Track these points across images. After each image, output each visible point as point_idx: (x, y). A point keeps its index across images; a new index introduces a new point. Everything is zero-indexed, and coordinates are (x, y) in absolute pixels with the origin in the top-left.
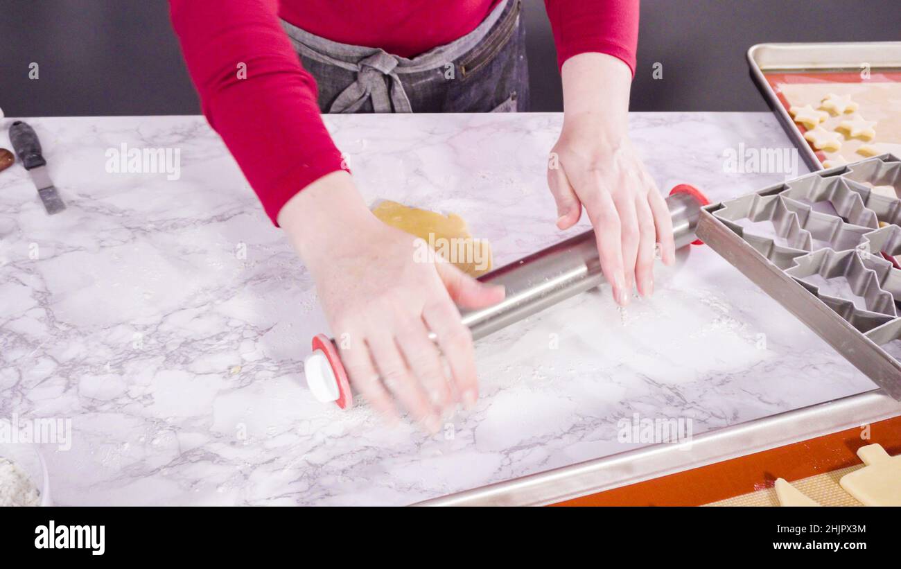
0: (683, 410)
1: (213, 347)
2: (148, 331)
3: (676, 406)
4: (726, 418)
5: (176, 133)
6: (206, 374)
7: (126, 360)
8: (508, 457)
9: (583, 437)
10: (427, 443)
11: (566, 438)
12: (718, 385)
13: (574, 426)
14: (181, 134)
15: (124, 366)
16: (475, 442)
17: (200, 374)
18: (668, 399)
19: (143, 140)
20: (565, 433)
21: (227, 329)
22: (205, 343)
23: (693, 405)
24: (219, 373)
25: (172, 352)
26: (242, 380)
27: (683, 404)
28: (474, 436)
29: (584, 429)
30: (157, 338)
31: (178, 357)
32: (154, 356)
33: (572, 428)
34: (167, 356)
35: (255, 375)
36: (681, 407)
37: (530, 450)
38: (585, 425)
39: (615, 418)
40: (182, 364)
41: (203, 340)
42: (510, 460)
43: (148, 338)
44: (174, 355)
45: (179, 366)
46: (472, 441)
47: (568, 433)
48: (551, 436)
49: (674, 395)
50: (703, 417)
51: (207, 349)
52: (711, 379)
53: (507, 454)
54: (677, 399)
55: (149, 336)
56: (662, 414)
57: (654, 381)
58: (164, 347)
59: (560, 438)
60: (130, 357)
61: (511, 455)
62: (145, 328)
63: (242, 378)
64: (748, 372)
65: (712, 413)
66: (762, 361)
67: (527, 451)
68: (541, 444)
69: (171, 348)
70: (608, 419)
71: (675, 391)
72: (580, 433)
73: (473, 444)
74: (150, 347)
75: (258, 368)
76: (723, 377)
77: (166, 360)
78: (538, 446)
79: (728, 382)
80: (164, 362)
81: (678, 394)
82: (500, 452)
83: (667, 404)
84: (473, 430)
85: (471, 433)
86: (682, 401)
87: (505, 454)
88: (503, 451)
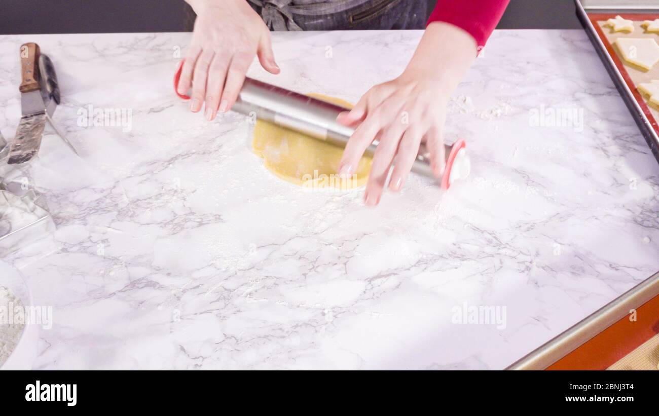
0: (499, 249)
1: (153, 204)
2: (105, 193)
3: (494, 246)
4: (530, 255)
5: (122, 47)
6: (148, 224)
7: (88, 214)
8: (370, 283)
9: (425, 269)
10: (311, 273)
11: (413, 269)
12: (525, 231)
13: (419, 261)
14: (126, 47)
15: (87, 219)
16: (346, 273)
17: (144, 224)
18: (488, 242)
19: (97, 51)
20: (412, 266)
21: (163, 191)
22: (146, 201)
23: (508, 246)
24: (158, 224)
25: (122, 208)
26: (175, 229)
27: (500, 245)
28: (346, 268)
29: (426, 263)
30: (112, 198)
31: (127, 212)
32: (109, 211)
33: (417, 263)
34: (119, 212)
35: (184, 225)
36: (498, 247)
37: (386, 278)
38: (428, 260)
39: (449, 255)
40: (130, 217)
41: (145, 199)
42: (372, 285)
43: (105, 198)
44: (124, 211)
45: (128, 219)
46: (344, 272)
47: (415, 266)
48: (402, 268)
49: (493, 238)
50: (514, 254)
51: (148, 206)
52: (520, 227)
53: (370, 281)
54: (495, 241)
55: (105, 197)
56: (483, 252)
57: (477, 228)
58: (116, 205)
59: (409, 269)
60: (91, 213)
61: (372, 282)
62: (102, 191)
63: (175, 227)
64: (547, 222)
65: (521, 252)
66: (558, 214)
67: (384, 279)
68: (395, 274)
69: (121, 206)
70: (444, 256)
71: (494, 235)
72: (424, 266)
73: (344, 274)
74: (106, 205)
75: (186, 221)
76: (529, 226)
77: (118, 215)
78: (393, 275)
79: (532, 229)
80: (116, 216)
81: (495, 238)
82: (365, 280)
83: (487, 244)
84: (345, 264)
85: (343, 266)
86: (498, 243)
87: (368, 281)
88: (367, 279)
